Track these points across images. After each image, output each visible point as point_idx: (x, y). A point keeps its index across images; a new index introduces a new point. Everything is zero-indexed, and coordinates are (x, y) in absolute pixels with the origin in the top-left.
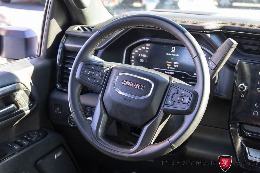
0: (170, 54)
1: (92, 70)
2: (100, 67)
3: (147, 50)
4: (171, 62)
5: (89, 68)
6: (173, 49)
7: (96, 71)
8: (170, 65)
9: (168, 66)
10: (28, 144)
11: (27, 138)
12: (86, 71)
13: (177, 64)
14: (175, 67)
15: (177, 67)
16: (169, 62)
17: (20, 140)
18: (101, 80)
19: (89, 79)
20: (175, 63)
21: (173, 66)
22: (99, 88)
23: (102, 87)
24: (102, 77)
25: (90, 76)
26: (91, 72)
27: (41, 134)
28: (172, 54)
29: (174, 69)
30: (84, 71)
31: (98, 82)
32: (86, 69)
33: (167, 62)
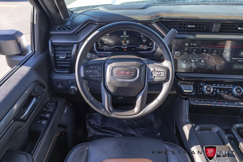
0: (123, 36)
1: (91, 69)
2: (96, 65)
3: (108, 35)
4: (124, 41)
5: (89, 68)
6: (125, 33)
7: (94, 69)
8: (124, 43)
9: (123, 44)
10: (50, 115)
11: (46, 110)
12: (87, 71)
13: (128, 42)
14: (127, 44)
15: (128, 44)
16: (123, 41)
17: (43, 115)
18: (100, 74)
19: (91, 76)
20: (127, 41)
21: (126, 43)
22: (100, 80)
23: (101, 78)
24: (99, 72)
25: (91, 73)
26: (92, 71)
27: (53, 104)
28: (125, 36)
29: (127, 45)
30: (86, 71)
31: (98, 76)
32: (87, 70)
33: (122, 41)
